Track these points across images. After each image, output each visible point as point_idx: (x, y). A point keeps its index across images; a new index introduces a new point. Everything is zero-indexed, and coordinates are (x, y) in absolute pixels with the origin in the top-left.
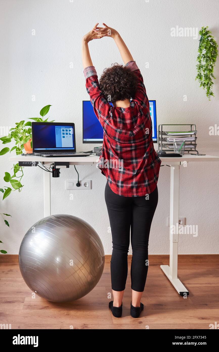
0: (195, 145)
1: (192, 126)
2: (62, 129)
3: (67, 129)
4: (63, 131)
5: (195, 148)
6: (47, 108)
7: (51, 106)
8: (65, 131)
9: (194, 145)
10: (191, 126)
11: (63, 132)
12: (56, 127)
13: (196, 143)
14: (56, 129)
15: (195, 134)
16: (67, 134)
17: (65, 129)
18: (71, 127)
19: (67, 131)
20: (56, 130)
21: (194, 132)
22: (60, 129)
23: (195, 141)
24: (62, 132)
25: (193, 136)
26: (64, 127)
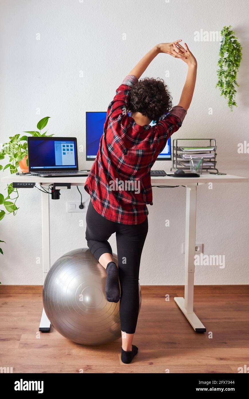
0: (215, 162)
1: (212, 141)
2: (62, 144)
3: (68, 144)
4: (64, 146)
5: (215, 166)
6: (45, 120)
7: (49, 117)
8: (66, 146)
9: (213, 163)
10: (210, 141)
11: (64, 148)
12: (55, 142)
13: (216, 161)
14: (55, 144)
15: (215, 150)
16: (68, 150)
17: (66, 145)
18: (73, 142)
19: (68, 146)
20: (55, 146)
21: (214, 148)
22: (60, 144)
23: (214, 158)
24: (62, 148)
25: (213, 153)
26: (65, 142)
